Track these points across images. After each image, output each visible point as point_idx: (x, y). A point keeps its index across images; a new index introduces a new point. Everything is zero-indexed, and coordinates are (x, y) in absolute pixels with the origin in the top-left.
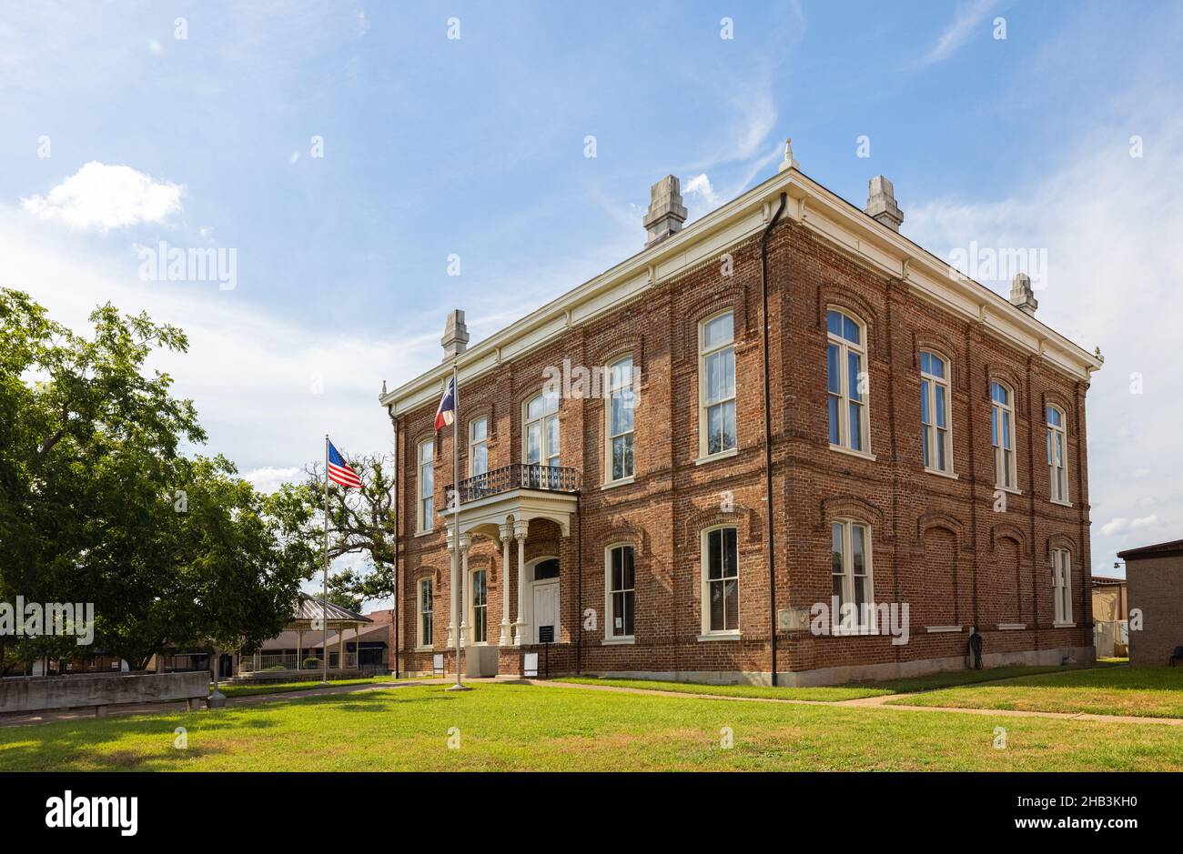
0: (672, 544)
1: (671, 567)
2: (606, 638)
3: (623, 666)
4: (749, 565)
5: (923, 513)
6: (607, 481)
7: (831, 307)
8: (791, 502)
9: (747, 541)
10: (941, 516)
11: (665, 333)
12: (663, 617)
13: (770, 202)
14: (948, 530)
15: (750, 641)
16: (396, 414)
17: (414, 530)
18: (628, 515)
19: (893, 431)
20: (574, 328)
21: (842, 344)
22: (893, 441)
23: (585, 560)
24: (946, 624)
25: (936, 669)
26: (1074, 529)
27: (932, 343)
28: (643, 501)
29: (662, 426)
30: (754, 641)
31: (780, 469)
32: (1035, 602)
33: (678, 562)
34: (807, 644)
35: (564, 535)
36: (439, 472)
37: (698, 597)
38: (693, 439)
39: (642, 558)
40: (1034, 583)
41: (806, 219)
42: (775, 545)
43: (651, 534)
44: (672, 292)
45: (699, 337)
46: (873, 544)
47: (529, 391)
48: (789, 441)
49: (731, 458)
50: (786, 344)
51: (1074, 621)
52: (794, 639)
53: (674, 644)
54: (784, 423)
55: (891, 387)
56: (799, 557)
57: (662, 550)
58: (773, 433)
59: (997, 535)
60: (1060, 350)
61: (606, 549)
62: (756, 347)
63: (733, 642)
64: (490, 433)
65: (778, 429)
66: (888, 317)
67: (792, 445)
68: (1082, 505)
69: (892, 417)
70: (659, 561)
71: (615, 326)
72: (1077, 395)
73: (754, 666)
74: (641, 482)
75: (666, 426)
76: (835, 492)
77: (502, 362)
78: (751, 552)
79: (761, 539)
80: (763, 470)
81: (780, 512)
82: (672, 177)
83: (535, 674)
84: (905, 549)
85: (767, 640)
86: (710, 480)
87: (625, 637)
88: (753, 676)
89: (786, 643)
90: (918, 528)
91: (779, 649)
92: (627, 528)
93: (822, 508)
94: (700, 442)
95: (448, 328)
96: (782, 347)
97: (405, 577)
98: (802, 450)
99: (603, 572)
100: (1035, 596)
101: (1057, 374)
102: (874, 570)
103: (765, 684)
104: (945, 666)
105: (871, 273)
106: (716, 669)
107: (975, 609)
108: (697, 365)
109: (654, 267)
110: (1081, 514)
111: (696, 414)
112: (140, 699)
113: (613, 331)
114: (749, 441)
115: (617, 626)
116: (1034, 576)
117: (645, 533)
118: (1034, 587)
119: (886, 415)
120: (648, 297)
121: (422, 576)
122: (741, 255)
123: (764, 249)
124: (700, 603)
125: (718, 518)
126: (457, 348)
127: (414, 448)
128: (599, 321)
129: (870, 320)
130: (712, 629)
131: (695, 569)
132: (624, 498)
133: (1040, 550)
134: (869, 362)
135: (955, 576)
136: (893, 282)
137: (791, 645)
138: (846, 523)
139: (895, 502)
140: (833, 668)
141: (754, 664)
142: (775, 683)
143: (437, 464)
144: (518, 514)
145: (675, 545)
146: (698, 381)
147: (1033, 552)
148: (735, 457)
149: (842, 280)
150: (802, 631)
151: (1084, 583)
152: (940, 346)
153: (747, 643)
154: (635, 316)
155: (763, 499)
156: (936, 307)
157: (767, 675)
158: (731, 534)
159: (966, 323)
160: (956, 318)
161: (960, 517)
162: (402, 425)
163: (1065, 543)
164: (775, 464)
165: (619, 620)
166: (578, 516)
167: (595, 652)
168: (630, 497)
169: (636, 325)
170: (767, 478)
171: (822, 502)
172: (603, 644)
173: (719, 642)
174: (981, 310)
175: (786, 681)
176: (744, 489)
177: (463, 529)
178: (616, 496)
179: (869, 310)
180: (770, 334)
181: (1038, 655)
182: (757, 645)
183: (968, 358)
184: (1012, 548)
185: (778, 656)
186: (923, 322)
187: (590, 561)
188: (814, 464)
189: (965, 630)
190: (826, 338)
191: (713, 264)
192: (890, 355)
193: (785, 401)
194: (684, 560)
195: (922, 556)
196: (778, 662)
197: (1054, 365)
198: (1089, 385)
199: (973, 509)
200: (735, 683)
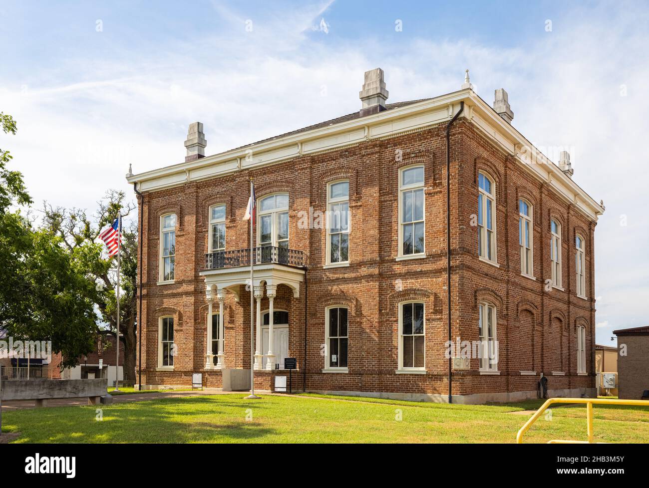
0: (378, 310)
1: (377, 324)
2: (325, 369)
3: (338, 387)
4: (432, 328)
5: (519, 301)
6: (327, 263)
7: (480, 171)
8: (462, 292)
9: (432, 313)
10: (528, 303)
11: (375, 171)
12: (371, 357)
13: (453, 105)
14: (530, 312)
15: (432, 375)
16: (141, 191)
17: (156, 279)
18: (344, 287)
19: (507, 249)
20: (303, 155)
21: (484, 194)
22: (507, 256)
23: (310, 314)
24: (528, 370)
25: (524, 398)
26: (587, 314)
27: (525, 195)
28: (356, 280)
29: (372, 232)
30: (435, 375)
31: (456, 270)
32: (569, 359)
33: (381, 322)
34: (469, 379)
35: (295, 296)
36: (180, 239)
37: (396, 345)
38: (393, 243)
39: (354, 317)
40: (569, 347)
41: (473, 118)
42: (452, 317)
43: (362, 302)
44: (380, 146)
45: (399, 178)
46: (497, 319)
47: (263, 192)
48: (462, 254)
49: (421, 259)
50: (461, 194)
51: (587, 372)
52: (463, 375)
53: (378, 375)
54: (459, 243)
55: (506, 222)
56: (466, 326)
57: (370, 312)
58: (451, 248)
59: (553, 316)
60: (584, 202)
61: (326, 308)
62: (441, 192)
63: (421, 375)
64: (230, 217)
65: (455, 245)
66: (506, 178)
67: (463, 257)
68: (592, 300)
69: (507, 241)
70: (369, 320)
71: (336, 159)
72: (590, 229)
73: (435, 390)
74: (354, 267)
75: (375, 232)
76: (481, 286)
77: (242, 168)
78: (434, 320)
79: (442, 313)
80: (444, 270)
81: (455, 297)
82: (380, 70)
83: (285, 390)
84: (512, 323)
85: (445, 375)
86: (406, 272)
87: (339, 368)
88: (435, 397)
89: (458, 377)
90: (517, 310)
91: (453, 381)
92: (343, 296)
93: (475, 296)
94: (399, 246)
95: (190, 134)
96: (458, 196)
97: (148, 314)
98: (468, 260)
99: (324, 324)
100: (569, 355)
101: (582, 216)
102: (497, 335)
103: (444, 401)
104: (529, 397)
105: (499, 151)
106: (408, 391)
107: (542, 362)
108: (398, 196)
109: (368, 127)
110: (591, 305)
111: (396, 228)
112: (68, 395)
113: (334, 162)
114: (434, 250)
115: (333, 361)
116: (569, 343)
117: (357, 300)
118: (569, 349)
119: (504, 239)
120: (362, 146)
121: (164, 315)
122: (431, 132)
123: (448, 133)
124: (397, 349)
125: (411, 296)
126: (198, 150)
127: (157, 219)
128: (324, 154)
129: (497, 180)
130: (404, 366)
131: (394, 327)
132: (341, 276)
133: (572, 326)
134: (497, 206)
135: (533, 340)
136: (509, 157)
137: (461, 379)
138: (484, 305)
139: (508, 294)
140: (479, 394)
141: (435, 389)
142: (450, 401)
143: (179, 233)
144: (271, 280)
145: (380, 311)
146: (397, 206)
147: (568, 327)
148: (424, 259)
149: (485, 154)
150: (466, 371)
151: (592, 348)
152: (529, 197)
153: (430, 376)
154: (351, 156)
155: (444, 288)
156: (528, 173)
157: (446, 397)
158: (419, 307)
159: (541, 183)
160: (537, 179)
161: (536, 304)
162: (146, 200)
163: (583, 322)
164: (453, 267)
165: (334, 357)
166: (306, 284)
167: (316, 377)
168: (346, 276)
169: (353, 162)
170: (447, 275)
171: (475, 292)
172: (323, 372)
173: (410, 375)
174: (549, 175)
175: (458, 401)
176: (430, 279)
177: (220, 286)
178: (335, 274)
179: (498, 174)
180: (451, 186)
181: (570, 392)
182: (437, 378)
183: (541, 205)
184: (558, 324)
185: (452, 385)
186: (521, 182)
187: (314, 315)
188: (473, 269)
189: (538, 375)
190: (478, 191)
191: (411, 134)
192: (506, 202)
193: (460, 229)
194: (387, 321)
195: (518, 327)
196: (452, 389)
197: (581, 211)
198: (596, 223)
199: (542, 299)
200: (423, 401)
